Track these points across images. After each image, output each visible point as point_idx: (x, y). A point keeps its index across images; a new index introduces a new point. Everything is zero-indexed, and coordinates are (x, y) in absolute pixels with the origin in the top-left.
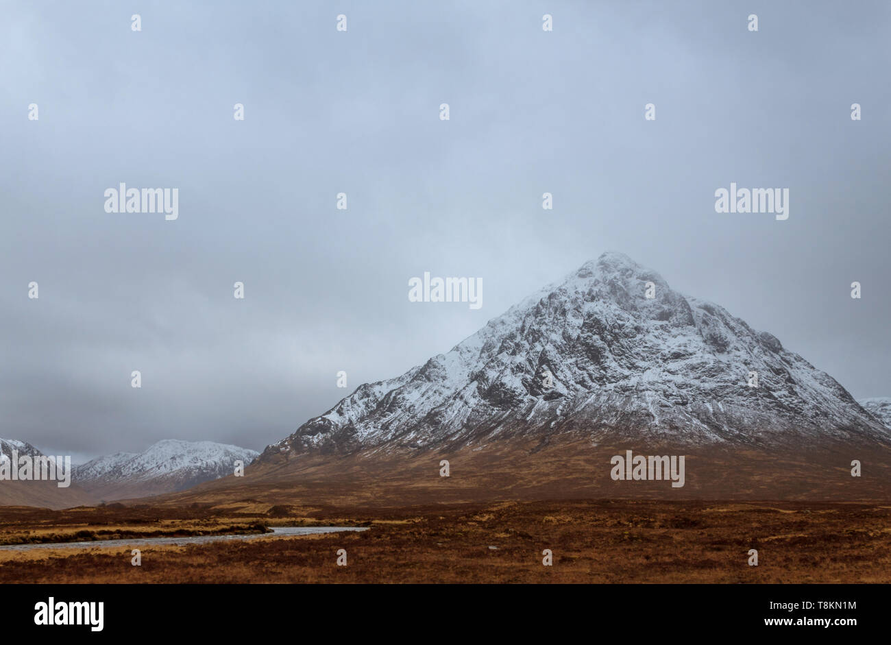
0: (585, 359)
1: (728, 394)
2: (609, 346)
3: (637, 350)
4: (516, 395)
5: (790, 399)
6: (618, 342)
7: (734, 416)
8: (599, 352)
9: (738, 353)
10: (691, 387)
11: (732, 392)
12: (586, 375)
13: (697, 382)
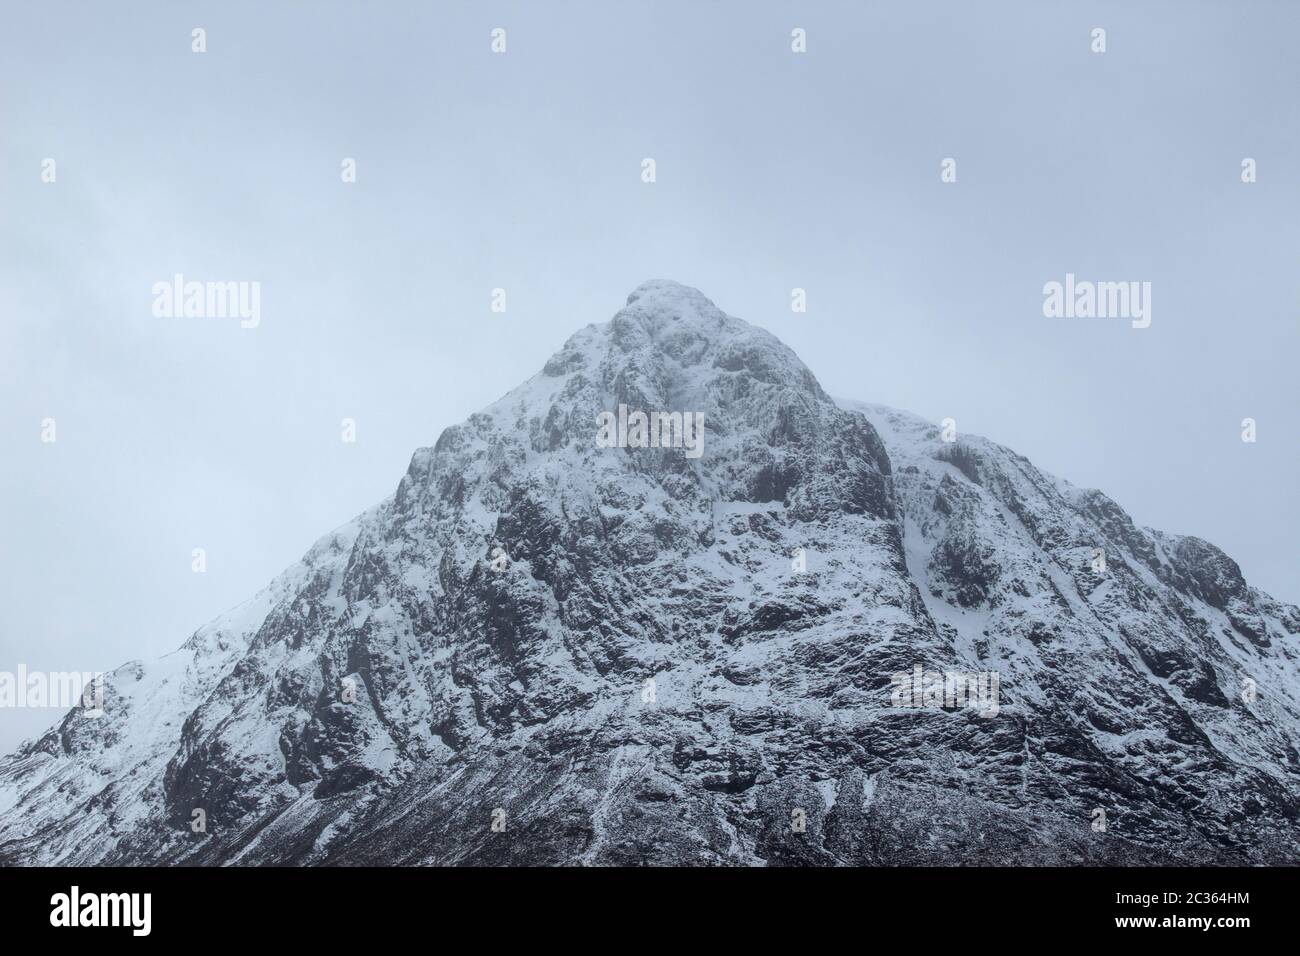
0: (480, 647)
1: (914, 744)
2: (560, 596)
3: (642, 605)
4: (240, 785)
5: (1163, 758)
6: (587, 580)
7: (896, 824)
8: (519, 620)
9: (1019, 603)
10: (786, 725)
11: (934, 740)
12: (467, 700)
13: (816, 708)
